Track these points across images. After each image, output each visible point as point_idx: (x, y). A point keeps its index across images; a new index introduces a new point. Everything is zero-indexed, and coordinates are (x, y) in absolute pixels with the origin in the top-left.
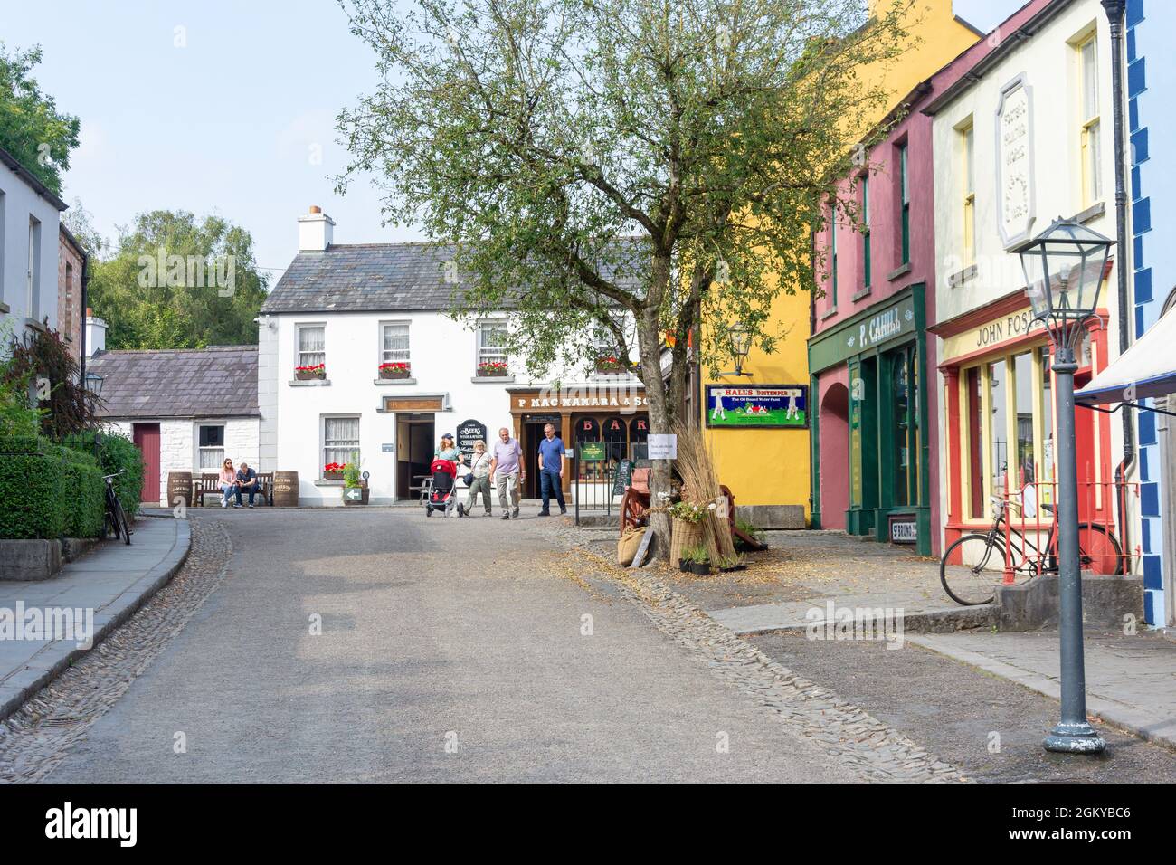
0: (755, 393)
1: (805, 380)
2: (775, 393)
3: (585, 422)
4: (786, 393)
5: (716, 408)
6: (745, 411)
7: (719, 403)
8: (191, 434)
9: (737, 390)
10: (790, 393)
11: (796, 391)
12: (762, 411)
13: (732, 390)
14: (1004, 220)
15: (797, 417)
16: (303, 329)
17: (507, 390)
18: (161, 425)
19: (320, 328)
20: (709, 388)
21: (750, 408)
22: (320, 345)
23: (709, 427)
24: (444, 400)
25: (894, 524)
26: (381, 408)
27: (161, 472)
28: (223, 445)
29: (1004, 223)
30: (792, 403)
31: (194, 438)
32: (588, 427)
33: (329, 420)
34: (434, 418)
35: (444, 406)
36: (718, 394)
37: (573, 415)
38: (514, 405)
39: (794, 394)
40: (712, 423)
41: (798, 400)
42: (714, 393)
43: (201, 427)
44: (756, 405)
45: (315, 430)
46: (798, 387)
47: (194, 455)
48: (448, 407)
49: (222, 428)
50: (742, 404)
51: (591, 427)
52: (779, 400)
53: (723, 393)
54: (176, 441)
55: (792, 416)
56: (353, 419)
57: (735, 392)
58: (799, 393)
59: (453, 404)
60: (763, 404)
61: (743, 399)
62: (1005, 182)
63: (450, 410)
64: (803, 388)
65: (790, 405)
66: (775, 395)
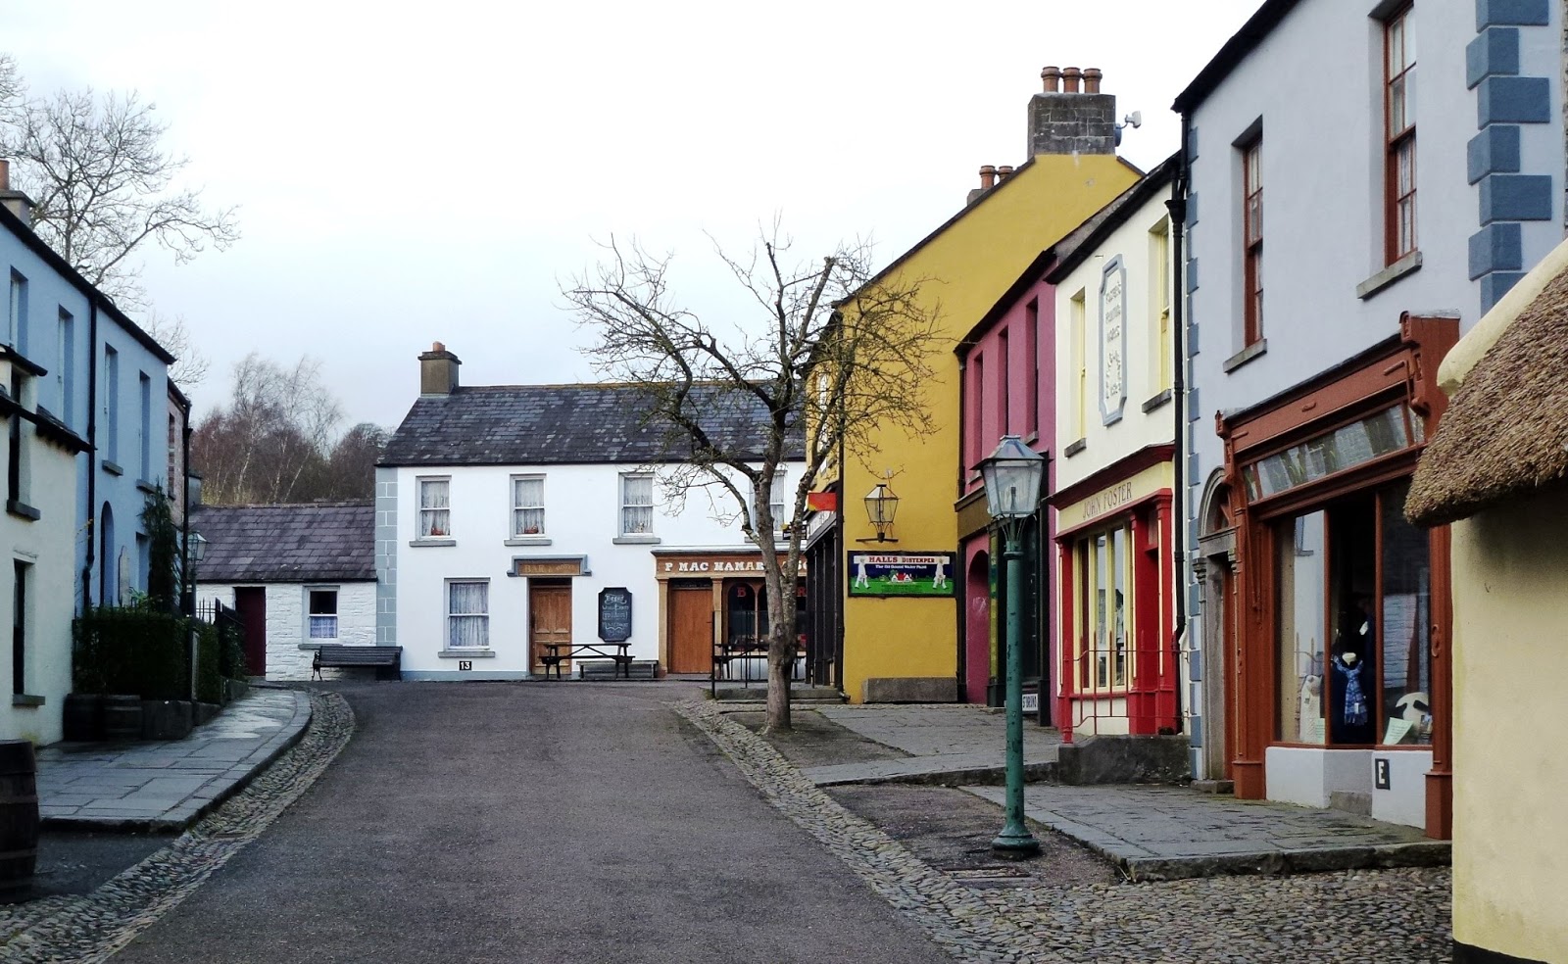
0: (900, 560)
1: (954, 548)
2: (921, 560)
3: (739, 588)
4: (933, 561)
5: (859, 576)
6: (890, 579)
7: (862, 571)
8: (300, 600)
9: (881, 557)
10: (937, 560)
11: (943, 558)
12: (907, 578)
13: (876, 557)
14: (1105, 396)
15: (944, 586)
16: (425, 482)
17: (652, 553)
18: (267, 590)
19: (444, 481)
20: (851, 554)
21: (894, 576)
22: (445, 500)
23: (850, 595)
24: (583, 563)
25: (1024, 696)
26: (513, 571)
27: (267, 643)
28: (335, 613)
29: (1105, 399)
30: (939, 571)
31: (303, 604)
32: (742, 594)
33: (455, 585)
34: (571, 583)
35: (582, 570)
36: (861, 561)
37: (726, 581)
38: (660, 569)
39: (941, 562)
40: (854, 591)
41: (945, 567)
42: (857, 559)
43: (312, 593)
44: (901, 572)
45: (439, 596)
46: (945, 554)
47: (303, 623)
48: (586, 571)
49: (334, 594)
50: (887, 572)
51: (745, 594)
52: (925, 567)
53: (867, 559)
54: (282, 608)
55: (939, 585)
56: (482, 584)
57: (878, 559)
58: (946, 560)
59: (591, 567)
60: (908, 571)
61: (886, 567)
62: (1106, 360)
63: (589, 574)
64: (950, 554)
65: (937, 573)
66: (920, 562)
